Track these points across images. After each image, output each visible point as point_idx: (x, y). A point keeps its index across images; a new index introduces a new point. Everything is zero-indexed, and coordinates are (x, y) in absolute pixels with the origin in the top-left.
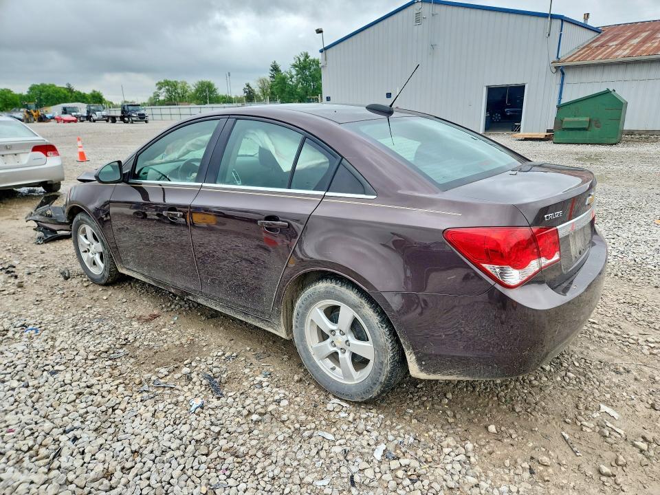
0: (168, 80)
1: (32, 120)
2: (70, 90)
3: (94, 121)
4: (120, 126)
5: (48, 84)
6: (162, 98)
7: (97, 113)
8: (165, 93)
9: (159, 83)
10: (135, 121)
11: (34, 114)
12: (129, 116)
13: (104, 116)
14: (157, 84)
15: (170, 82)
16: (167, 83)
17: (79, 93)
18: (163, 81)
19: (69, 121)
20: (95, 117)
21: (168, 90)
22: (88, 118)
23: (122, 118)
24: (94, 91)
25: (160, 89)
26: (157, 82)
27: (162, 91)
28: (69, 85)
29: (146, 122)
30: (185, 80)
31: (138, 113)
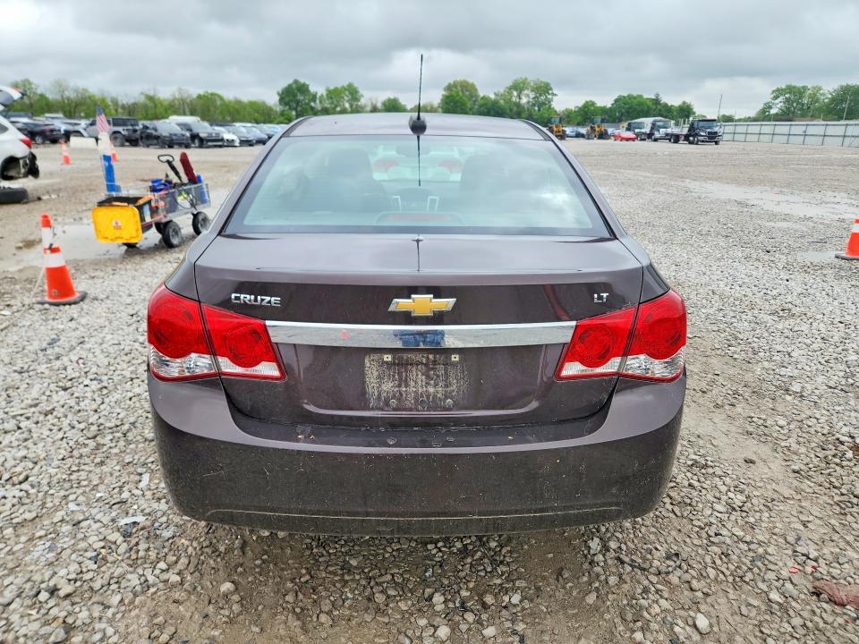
0: (793, 84)
1: (593, 135)
2: (656, 101)
3: (656, 140)
4: (683, 147)
5: (635, 95)
6: (773, 111)
7: (661, 130)
8: (782, 104)
9: (778, 90)
10: (703, 141)
11: (597, 129)
12: (697, 135)
13: (667, 135)
14: (773, 92)
15: (794, 87)
16: (790, 89)
17: (666, 105)
18: (784, 87)
19: (628, 139)
20: (657, 135)
21: (788, 100)
22: (650, 136)
23: (687, 137)
24: (684, 103)
25: (776, 98)
26: (775, 88)
27: (779, 100)
28: (657, 95)
29: (716, 143)
30: (819, 85)
31: (709, 130)
